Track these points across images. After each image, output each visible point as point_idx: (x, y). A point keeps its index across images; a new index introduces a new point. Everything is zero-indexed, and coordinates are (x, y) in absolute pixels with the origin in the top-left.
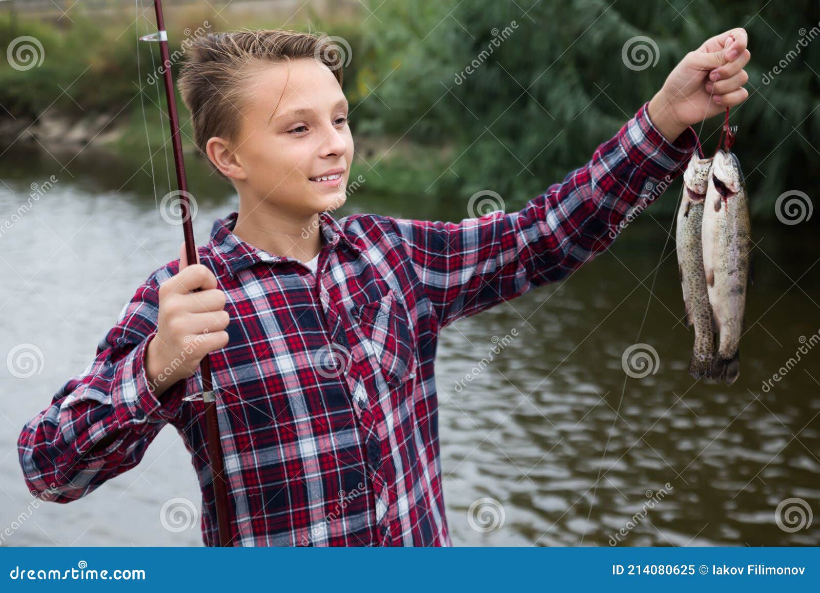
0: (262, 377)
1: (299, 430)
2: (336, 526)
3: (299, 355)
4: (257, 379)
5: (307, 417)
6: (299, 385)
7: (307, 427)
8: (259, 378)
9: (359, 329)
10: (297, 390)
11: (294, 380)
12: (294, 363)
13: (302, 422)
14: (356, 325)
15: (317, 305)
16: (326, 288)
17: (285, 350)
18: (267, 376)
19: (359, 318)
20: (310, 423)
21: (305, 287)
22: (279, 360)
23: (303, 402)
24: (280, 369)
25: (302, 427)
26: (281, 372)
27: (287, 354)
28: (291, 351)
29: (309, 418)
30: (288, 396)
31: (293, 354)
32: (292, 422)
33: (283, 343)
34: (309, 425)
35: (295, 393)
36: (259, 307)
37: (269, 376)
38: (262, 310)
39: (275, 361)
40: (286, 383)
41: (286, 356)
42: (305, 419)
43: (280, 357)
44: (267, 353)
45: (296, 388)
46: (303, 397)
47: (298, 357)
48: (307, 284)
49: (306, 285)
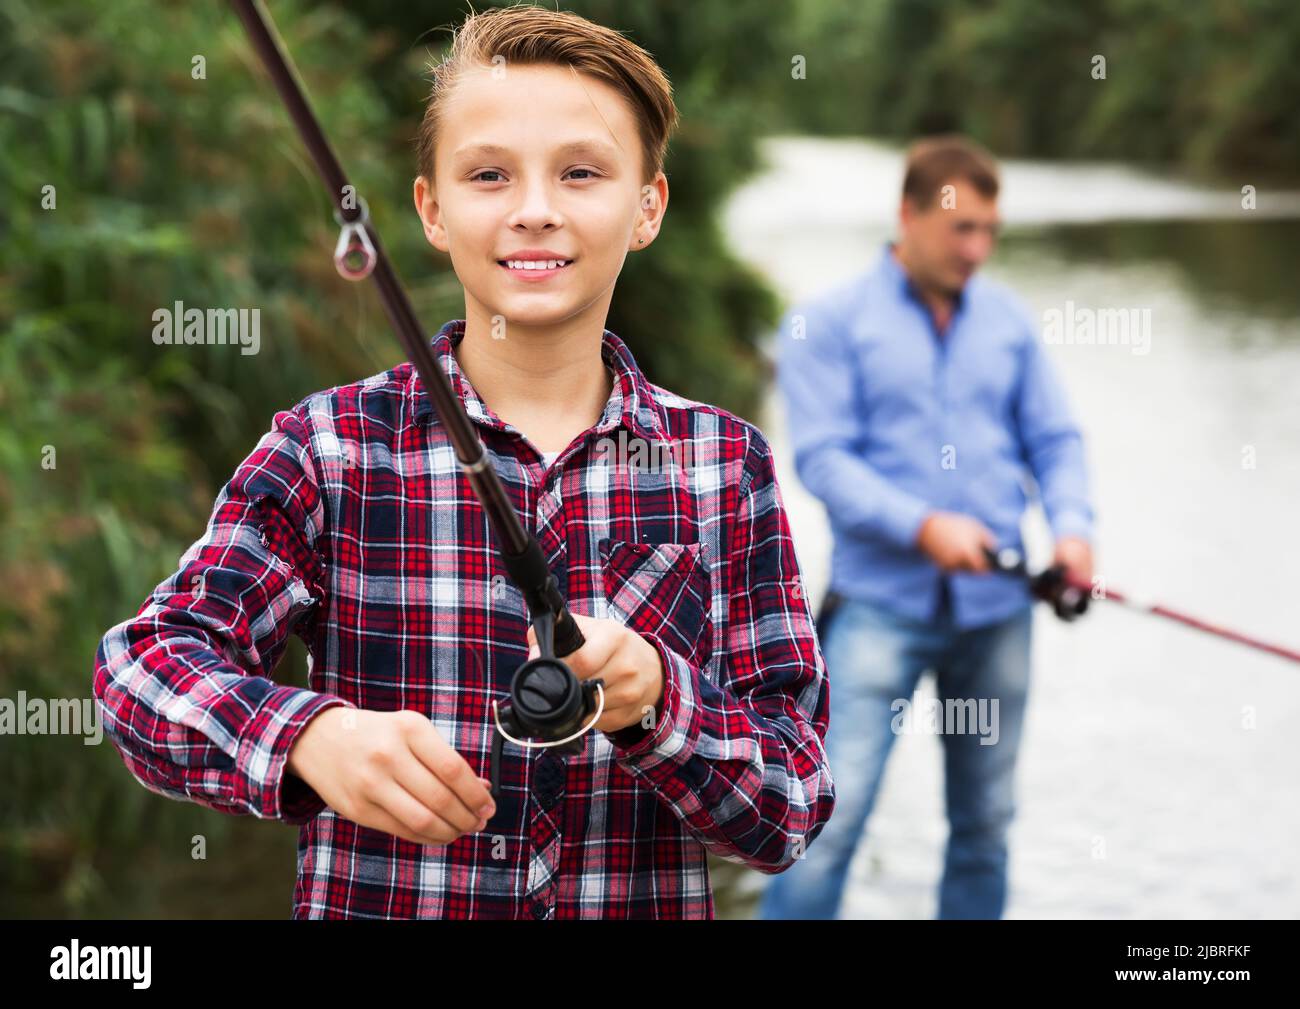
0: (403, 603)
1: (436, 703)
2: (459, 876)
3: (474, 584)
4: (394, 603)
5: (454, 686)
6: (457, 631)
7: (451, 702)
8: (399, 603)
9: (599, 576)
10: (452, 639)
11: (450, 621)
12: (460, 595)
13: (444, 692)
14: (598, 568)
15: (531, 516)
16: (562, 493)
17: (452, 571)
18: (410, 603)
19: (607, 558)
20: (456, 696)
21: (522, 482)
22: (436, 583)
23: (454, 661)
24: (434, 598)
25: (442, 699)
26: (434, 604)
27: (454, 577)
28: (462, 575)
29: (457, 689)
30: (434, 644)
31: (462, 580)
32: (429, 687)
33: (454, 559)
34: (453, 699)
35: (445, 642)
36: (438, 491)
37: (413, 603)
38: (441, 498)
39: (431, 583)
40: (436, 623)
41: (451, 580)
42: (451, 689)
43: (439, 580)
44: (422, 567)
45: (450, 636)
46: (457, 653)
47: (471, 588)
48: (526, 478)
49: (524, 480)
